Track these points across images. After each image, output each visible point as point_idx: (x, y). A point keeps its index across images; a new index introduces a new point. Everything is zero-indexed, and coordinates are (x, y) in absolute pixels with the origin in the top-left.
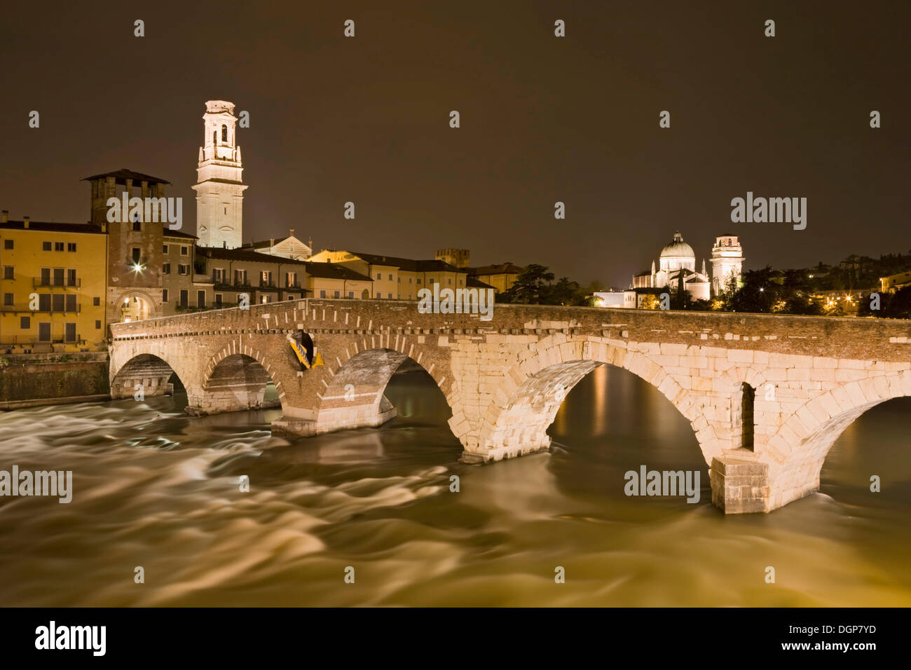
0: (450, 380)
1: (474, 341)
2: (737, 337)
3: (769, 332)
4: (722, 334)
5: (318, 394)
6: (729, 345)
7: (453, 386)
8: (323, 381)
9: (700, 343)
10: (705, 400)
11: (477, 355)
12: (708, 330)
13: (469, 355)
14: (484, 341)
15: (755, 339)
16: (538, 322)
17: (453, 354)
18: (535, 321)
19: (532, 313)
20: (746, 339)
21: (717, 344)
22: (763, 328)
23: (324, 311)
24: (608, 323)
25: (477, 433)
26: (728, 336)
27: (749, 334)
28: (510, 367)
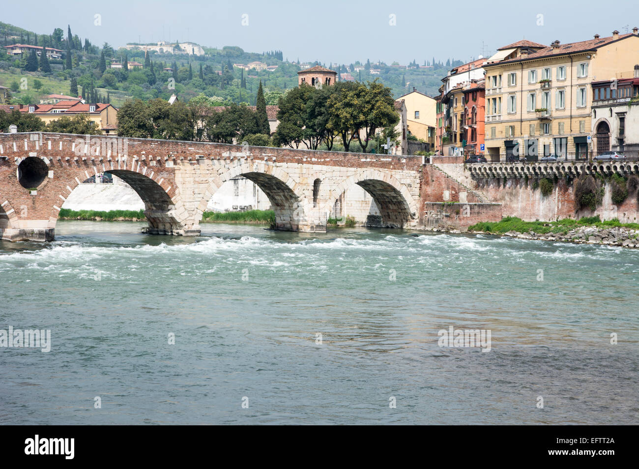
0: (174, 188)
1: (191, 164)
2: (316, 160)
3: (327, 158)
4: (311, 158)
5: (55, 207)
6: (313, 163)
7: (177, 192)
8: (61, 196)
9: (302, 163)
10: (305, 187)
11: (193, 172)
12: (306, 157)
13: (187, 172)
14: (198, 163)
15: (322, 160)
16: (230, 153)
17: (176, 172)
18: (228, 152)
19: (227, 148)
20: (319, 160)
21: (309, 163)
22: (325, 156)
23: (61, 143)
24: (265, 153)
25: (192, 218)
26: (313, 159)
27: (321, 158)
28: (213, 178)
